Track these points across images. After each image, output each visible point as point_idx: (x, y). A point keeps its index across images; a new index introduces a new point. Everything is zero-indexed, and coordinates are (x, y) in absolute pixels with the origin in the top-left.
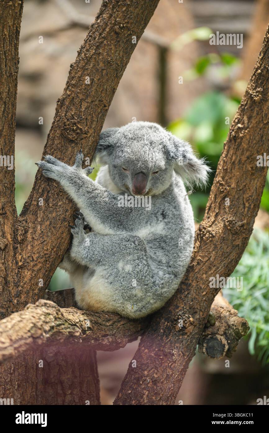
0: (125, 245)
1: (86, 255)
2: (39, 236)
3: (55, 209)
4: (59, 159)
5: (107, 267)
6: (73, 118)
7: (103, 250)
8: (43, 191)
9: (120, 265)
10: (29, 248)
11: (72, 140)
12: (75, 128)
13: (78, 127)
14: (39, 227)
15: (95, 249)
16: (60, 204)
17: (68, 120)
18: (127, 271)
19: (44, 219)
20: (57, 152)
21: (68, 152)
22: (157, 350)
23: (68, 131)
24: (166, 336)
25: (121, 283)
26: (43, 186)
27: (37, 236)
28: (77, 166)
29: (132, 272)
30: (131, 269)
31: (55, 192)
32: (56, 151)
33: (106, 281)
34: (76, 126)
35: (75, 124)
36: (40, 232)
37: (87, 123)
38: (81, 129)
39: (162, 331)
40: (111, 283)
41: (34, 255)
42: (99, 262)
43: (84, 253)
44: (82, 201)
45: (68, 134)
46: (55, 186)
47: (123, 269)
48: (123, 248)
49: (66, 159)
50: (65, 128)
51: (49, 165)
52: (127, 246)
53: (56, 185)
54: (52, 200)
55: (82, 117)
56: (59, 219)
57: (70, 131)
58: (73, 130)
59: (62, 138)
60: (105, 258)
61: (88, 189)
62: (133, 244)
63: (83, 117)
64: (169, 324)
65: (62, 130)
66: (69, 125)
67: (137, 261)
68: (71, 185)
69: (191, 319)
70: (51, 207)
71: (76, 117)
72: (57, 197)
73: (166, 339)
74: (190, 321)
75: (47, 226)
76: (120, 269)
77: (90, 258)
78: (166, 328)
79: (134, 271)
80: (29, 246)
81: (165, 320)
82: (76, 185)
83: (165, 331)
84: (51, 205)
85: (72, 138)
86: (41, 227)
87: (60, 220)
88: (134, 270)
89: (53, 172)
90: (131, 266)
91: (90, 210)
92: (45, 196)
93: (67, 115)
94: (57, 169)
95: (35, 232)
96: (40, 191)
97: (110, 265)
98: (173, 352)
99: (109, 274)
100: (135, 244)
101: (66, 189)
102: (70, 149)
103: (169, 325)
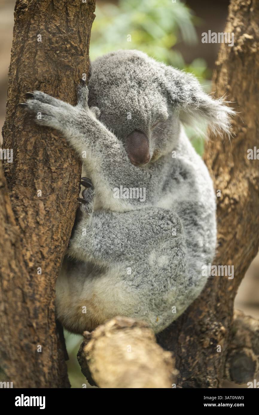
0: (160, 226)
1: (99, 246)
2: (44, 219)
3: (60, 174)
4: (53, 95)
5: (132, 262)
6: (60, 32)
7: (128, 236)
8: (35, 148)
9: (152, 257)
10: (35, 238)
11: (68, 66)
12: (68, 46)
13: (72, 45)
14: (42, 205)
15: (114, 236)
16: (65, 166)
17: (54, 35)
18: (161, 265)
19: (46, 191)
20: (45, 86)
21: (63, 84)
22: (184, 379)
23: (58, 52)
24: (192, 358)
25: (152, 285)
26: (33, 140)
27: (42, 220)
28: (84, 106)
29: (168, 266)
30: (167, 262)
31: (55, 147)
32: (44, 84)
33: (131, 283)
34: (68, 43)
35: (66, 40)
36: (44, 212)
37: (80, 38)
38: (76, 48)
39: (183, 350)
40: (138, 286)
41: (43, 249)
42: (119, 256)
43: (96, 243)
44: (97, 161)
45: (58, 56)
46: (55, 139)
47: (156, 263)
48: (157, 230)
49: (62, 96)
50: (53, 48)
51: (45, 105)
52: (162, 226)
53: (56, 137)
54: (53, 161)
55: (73, 30)
56: (67, 191)
57: (61, 52)
58: (66, 50)
59: (49, 63)
60: (131, 249)
61: (106, 142)
62: (169, 222)
63: (75, 29)
64: (192, 339)
65: (48, 50)
66: (57, 42)
67: (175, 248)
68: (82, 135)
69: (223, 328)
70: (55, 172)
71: (64, 29)
72: (59, 155)
73: (193, 362)
74: (221, 331)
75: (53, 201)
76: (151, 263)
77: (105, 250)
78: (189, 345)
79: (172, 265)
80: (34, 235)
81: (186, 334)
82: (89, 135)
83: (188, 351)
84: (53, 169)
85: (69, 62)
86: (44, 205)
87: (69, 192)
88: (172, 263)
89: (53, 116)
90: (168, 257)
91: (105, 176)
92: (40, 155)
93: (49, 28)
94: (58, 111)
95: (37, 213)
96: (29, 147)
97: (138, 258)
98: (208, 379)
99: (135, 273)
100: (172, 222)
101: (74, 142)
102: (65, 79)
103: (194, 341)
